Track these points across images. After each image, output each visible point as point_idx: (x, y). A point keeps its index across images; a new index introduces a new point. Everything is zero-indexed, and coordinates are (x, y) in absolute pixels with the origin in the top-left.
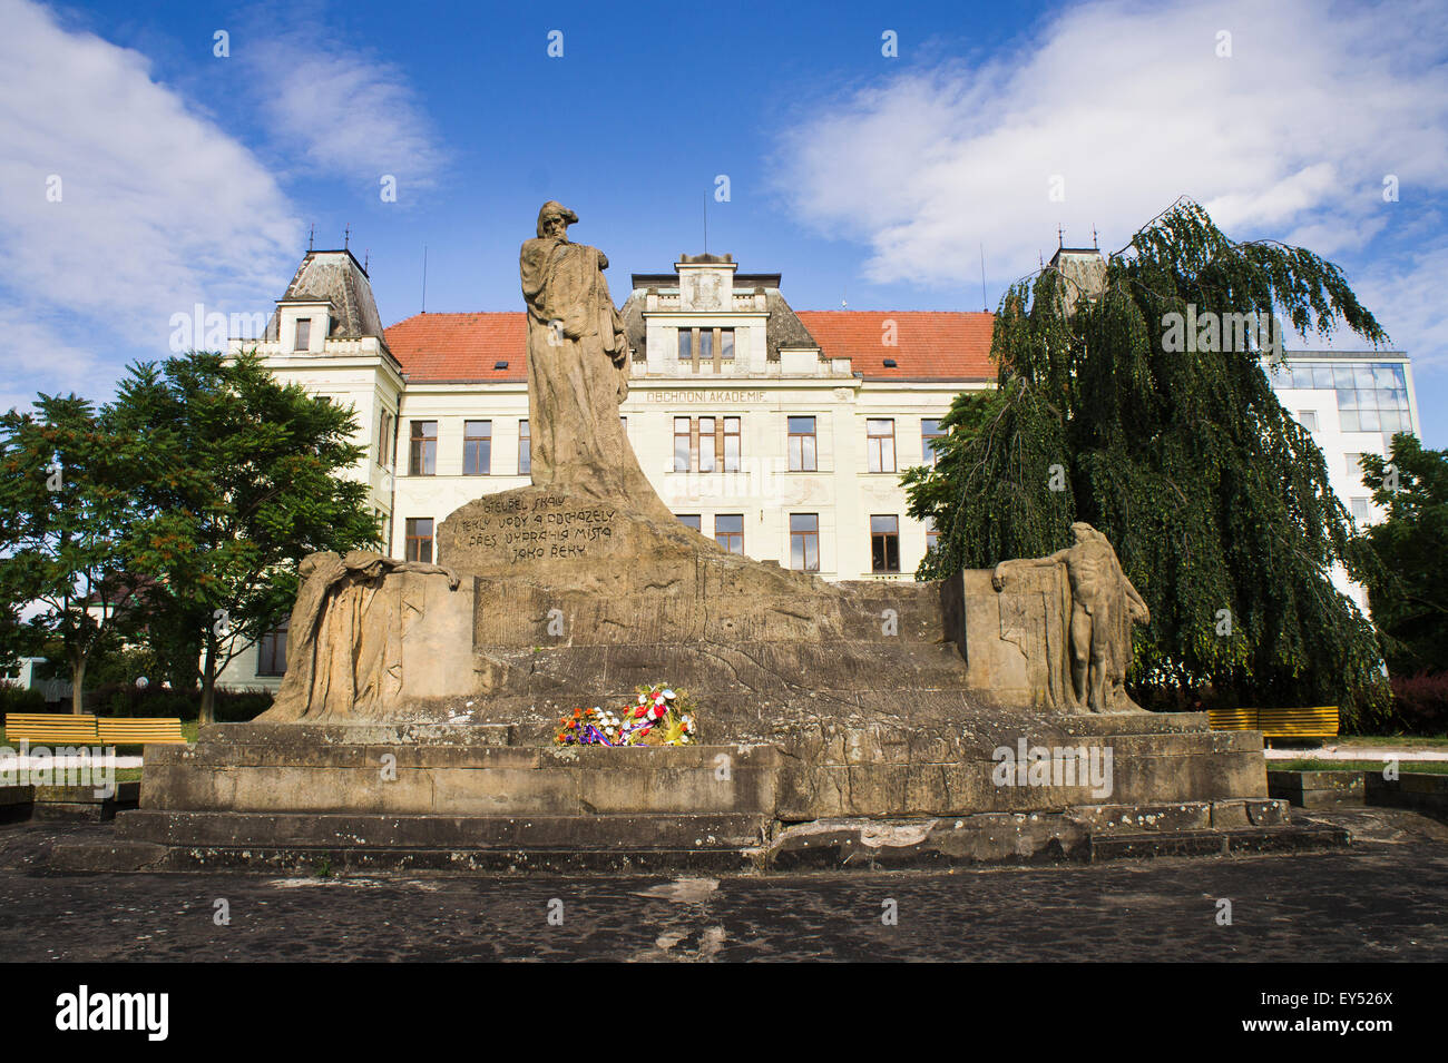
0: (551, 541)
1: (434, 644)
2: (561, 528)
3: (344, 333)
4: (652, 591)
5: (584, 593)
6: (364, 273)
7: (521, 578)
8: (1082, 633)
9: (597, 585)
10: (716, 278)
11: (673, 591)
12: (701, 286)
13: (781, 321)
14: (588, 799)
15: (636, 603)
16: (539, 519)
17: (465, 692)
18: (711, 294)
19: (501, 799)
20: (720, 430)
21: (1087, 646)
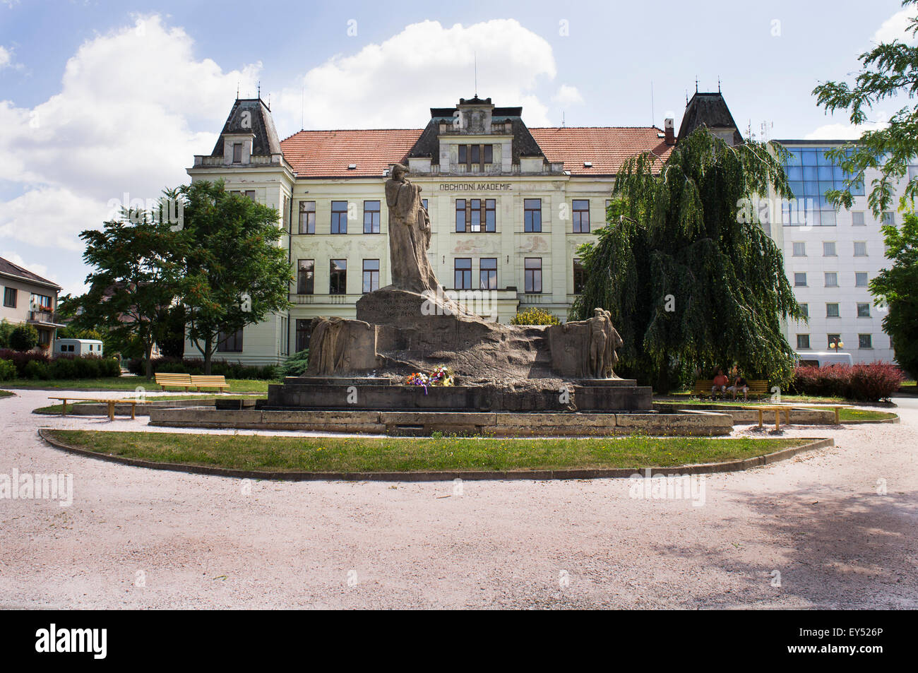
0: (402, 310)
1: (361, 349)
2: (405, 305)
3: (261, 151)
4: (439, 330)
5: (415, 331)
6: (268, 109)
7: (390, 324)
8: (593, 350)
9: (419, 327)
10: (481, 114)
11: (447, 330)
12: (472, 118)
13: (521, 138)
14: (417, 403)
15: (434, 336)
16: (397, 301)
17: (372, 367)
18: (479, 124)
19: (389, 403)
20: (483, 207)
21: (595, 354)
